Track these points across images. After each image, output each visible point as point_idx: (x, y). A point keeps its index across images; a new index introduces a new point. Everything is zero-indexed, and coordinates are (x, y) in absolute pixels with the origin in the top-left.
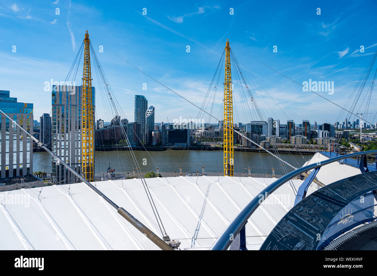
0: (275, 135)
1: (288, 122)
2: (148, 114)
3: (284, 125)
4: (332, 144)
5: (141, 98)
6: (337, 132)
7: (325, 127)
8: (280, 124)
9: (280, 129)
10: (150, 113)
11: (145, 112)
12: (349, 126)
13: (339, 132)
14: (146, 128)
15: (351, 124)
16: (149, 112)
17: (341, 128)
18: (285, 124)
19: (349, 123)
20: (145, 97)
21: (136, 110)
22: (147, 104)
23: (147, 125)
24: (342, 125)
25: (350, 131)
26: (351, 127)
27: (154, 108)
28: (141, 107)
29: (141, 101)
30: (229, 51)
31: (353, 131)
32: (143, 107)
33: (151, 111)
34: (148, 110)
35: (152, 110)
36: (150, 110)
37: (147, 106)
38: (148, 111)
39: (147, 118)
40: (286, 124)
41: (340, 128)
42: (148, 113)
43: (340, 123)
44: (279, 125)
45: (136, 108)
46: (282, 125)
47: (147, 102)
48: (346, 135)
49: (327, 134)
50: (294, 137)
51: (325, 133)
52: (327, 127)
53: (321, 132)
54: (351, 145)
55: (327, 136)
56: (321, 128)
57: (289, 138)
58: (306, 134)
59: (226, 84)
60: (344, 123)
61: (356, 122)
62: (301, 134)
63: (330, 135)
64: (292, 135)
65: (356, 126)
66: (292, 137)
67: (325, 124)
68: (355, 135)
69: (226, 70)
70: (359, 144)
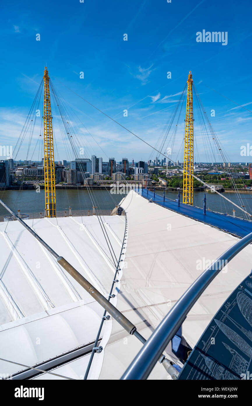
0: (98, 172)
6: (149, 169)
7: (140, 164)
8: (103, 161)
9: (103, 166)
13: (151, 168)
19: (159, 161)
24: (154, 163)
25: (159, 168)
26: (160, 165)
30: (48, 81)
31: (161, 168)
41: (152, 165)
43: (152, 161)
44: (102, 163)
48: (156, 172)
49: (141, 170)
50: (115, 174)
51: (140, 170)
52: (142, 164)
53: (137, 169)
54: (160, 180)
55: (141, 172)
56: (137, 165)
57: (110, 175)
58: (125, 171)
59: (45, 118)
60: (155, 161)
61: (164, 160)
62: (121, 171)
63: (144, 172)
64: (113, 172)
65: (164, 163)
66: (113, 174)
67: (140, 162)
68: (163, 171)
69: (45, 102)
70: (165, 179)
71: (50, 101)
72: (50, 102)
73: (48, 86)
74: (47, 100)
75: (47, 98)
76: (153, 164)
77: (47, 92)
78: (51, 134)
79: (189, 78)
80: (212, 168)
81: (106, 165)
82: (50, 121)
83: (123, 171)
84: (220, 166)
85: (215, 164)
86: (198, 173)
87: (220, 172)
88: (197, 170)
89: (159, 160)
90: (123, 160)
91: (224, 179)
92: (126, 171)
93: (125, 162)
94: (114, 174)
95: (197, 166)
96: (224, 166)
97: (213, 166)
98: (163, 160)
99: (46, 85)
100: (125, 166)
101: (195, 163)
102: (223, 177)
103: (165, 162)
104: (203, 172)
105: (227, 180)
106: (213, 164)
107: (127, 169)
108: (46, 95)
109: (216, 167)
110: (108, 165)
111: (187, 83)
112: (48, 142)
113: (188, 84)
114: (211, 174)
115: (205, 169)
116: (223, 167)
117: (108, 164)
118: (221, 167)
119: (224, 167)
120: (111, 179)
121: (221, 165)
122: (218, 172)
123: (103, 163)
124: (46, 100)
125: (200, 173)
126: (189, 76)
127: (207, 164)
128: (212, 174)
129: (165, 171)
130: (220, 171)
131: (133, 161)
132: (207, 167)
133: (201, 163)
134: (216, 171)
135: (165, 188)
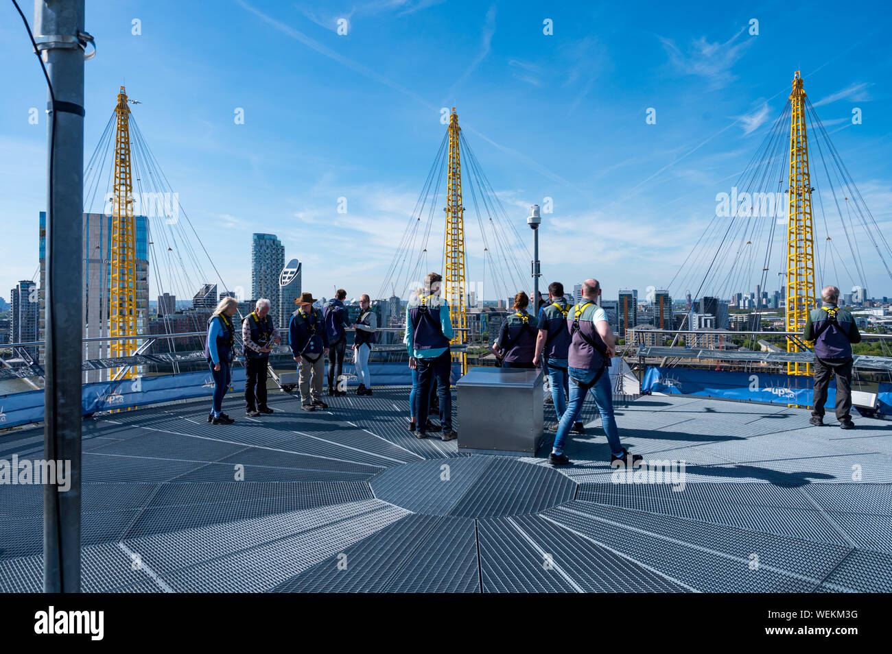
1: (620, 295)
2: (286, 280)
3: (613, 302)
4: (718, 344)
5: (268, 241)
6: (733, 316)
7: (705, 304)
10: (289, 278)
11: (279, 275)
12: (764, 303)
13: (739, 316)
14: (280, 313)
15: (769, 297)
16: (288, 275)
17: (746, 308)
18: (614, 300)
19: (765, 295)
20: (278, 239)
21: (255, 270)
22: (283, 255)
23: (282, 306)
24: (750, 301)
25: (766, 313)
26: (770, 306)
27: (300, 264)
28: (268, 262)
29: (267, 249)
30: (458, 134)
31: (773, 315)
32: (274, 262)
33: (292, 273)
34: (285, 269)
35: (295, 270)
36: (290, 270)
37: (283, 260)
38: (286, 273)
39: (283, 290)
40: (617, 299)
41: (744, 306)
42: (284, 278)
43: (744, 295)
45: (255, 265)
46: (607, 302)
47: (283, 250)
48: (753, 323)
49: (709, 321)
50: (633, 330)
51: (706, 320)
52: (711, 305)
53: (695, 317)
54: (762, 345)
55: (709, 326)
56: (696, 307)
57: (623, 334)
58: (661, 322)
59: (449, 210)
60: (753, 296)
61: (780, 292)
62: (651, 323)
63: (716, 325)
64: (630, 326)
65: (780, 302)
66: (628, 330)
67: (706, 299)
68: (776, 324)
69: (450, 178)
70: (781, 343)
71: (460, 175)
72: (459, 178)
73: (457, 145)
74: (454, 174)
75: (454, 171)
76: (747, 305)
77: (454, 158)
78: (461, 243)
79: (795, 87)
81: (613, 308)
82: (460, 216)
83: (657, 322)
89: (767, 293)
90: (658, 296)
92: (665, 321)
93: (663, 299)
94: (631, 332)
98: (777, 292)
99: (453, 144)
100: (662, 311)
101: (886, 298)
103: (783, 298)
107: (666, 317)
108: (453, 163)
110: (617, 308)
111: (791, 101)
112: (453, 259)
117: (617, 304)
120: (624, 343)
123: (603, 302)
124: (451, 174)
126: (795, 83)
129: (782, 324)
131: (690, 296)
135: (778, 370)
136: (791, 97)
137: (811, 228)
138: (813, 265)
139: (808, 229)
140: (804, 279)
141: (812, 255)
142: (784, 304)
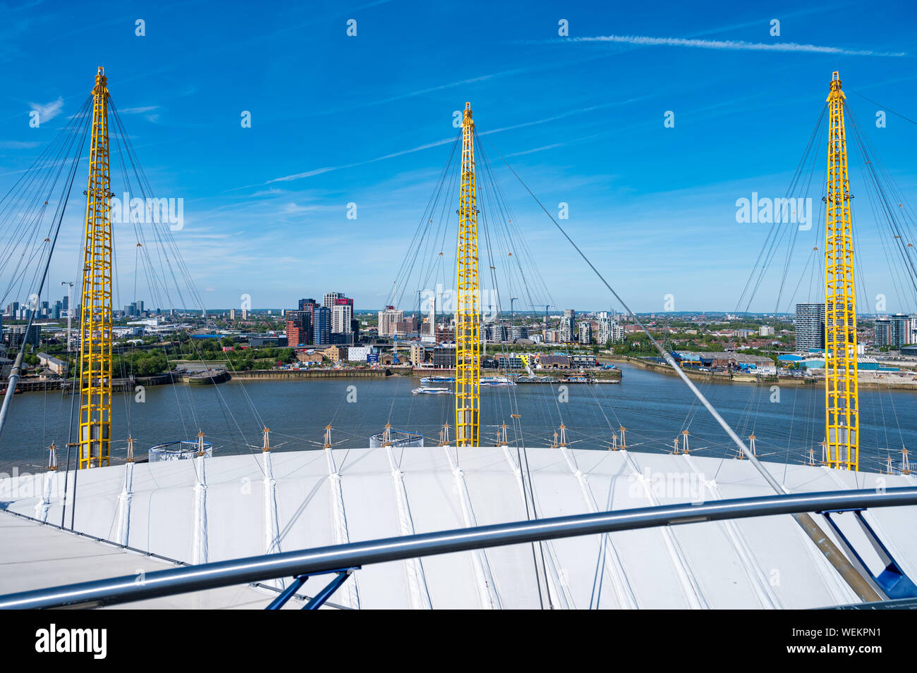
12: (45, 313)
15: (50, 307)
17: (24, 319)
19: (46, 305)
24: (28, 311)
25: (47, 324)
26: (51, 316)
31: (54, 325)
41: (22, 317)
43: (21, 305)
48: (33, 335)
54: (42, 359)
61: (62, 302)
65: (61, 312)
68: (56, 335)
70: (62, 355)
76: (24, 315)
79: (98, 83)
80: (202, 323)
84: (222, 317)
85: (210, 313)
86: (164, 335)
87: (221, 332)
88: (162, 328)
89: (47, 303)
91: (230, 348)
95: (163, 319)
96: (232, 317)
97: (205, 318)
98: (59, 302)
101: (159, 310)
102: (227, 343)
103: (66, 307)
104: (178, 334)
105: (236, 352)
106: (204, 313)
109: (213, 319)
111: (92, 96)
113: (95, 98)
114: (198, 338)
115: (184, 326)
116: (229, 320)
118: (224, 319)
119: (232, 320)
121: (226, 314)
122: (217, 332)
125: (168, 337)
126: (98, 79)
127: (191, 312)
128: (201, 339)
129: (64, 335)
130: (221, 328)
132: (190, 322)
133: (173, 311)
134: (212, 330)
135: (59, 383)
136: (93, 93)
137: (110, 235)
138: (111, 274)
139: (107, 236)
140: (101, 288)
141: (110, 264)
142: (66, 315)
